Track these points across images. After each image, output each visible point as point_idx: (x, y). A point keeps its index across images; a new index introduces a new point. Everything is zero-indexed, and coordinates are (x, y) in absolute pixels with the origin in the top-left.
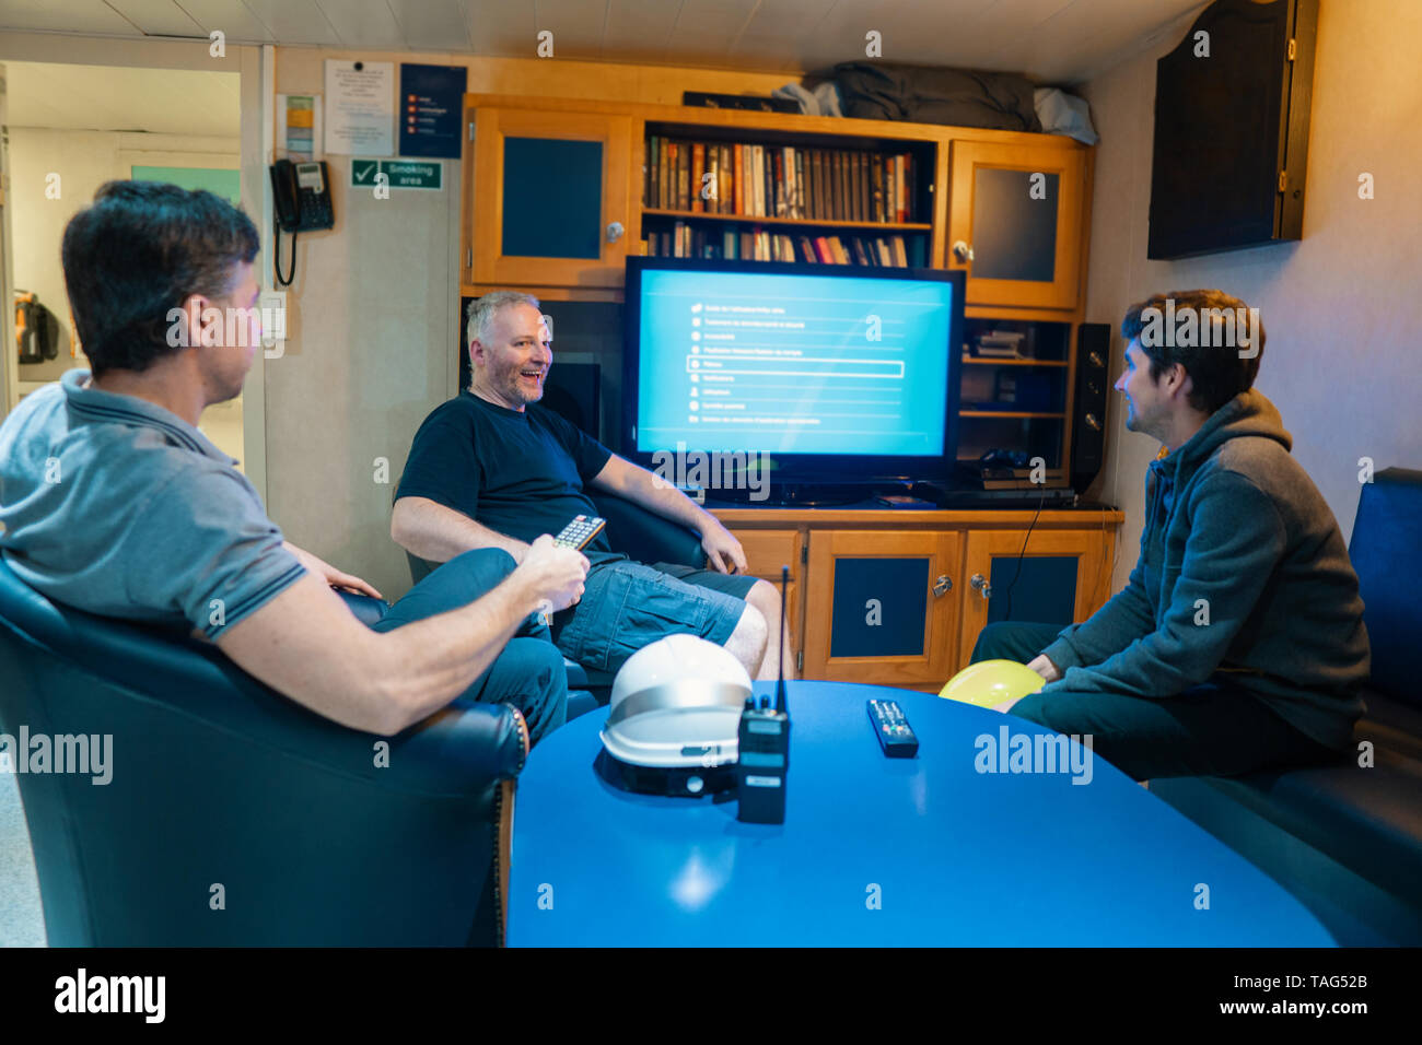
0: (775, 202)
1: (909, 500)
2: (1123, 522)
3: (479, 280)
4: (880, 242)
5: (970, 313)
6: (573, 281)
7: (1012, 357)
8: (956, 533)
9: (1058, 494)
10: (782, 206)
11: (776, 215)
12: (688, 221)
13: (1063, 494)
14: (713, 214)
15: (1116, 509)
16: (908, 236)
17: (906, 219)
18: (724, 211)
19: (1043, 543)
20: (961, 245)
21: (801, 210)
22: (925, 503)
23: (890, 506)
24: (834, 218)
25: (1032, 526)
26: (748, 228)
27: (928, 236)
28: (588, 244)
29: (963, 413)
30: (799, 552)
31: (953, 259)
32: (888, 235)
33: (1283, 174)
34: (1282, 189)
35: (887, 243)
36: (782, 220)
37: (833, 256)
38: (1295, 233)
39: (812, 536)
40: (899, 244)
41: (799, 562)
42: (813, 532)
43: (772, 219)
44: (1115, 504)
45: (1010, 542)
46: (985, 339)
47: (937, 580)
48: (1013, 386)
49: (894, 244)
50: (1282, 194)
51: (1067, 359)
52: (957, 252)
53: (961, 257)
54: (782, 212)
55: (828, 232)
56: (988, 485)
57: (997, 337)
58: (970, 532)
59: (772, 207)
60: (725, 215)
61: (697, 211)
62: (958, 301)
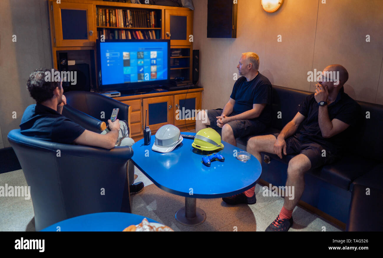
0: (126, 23)
1: (162, 90)
2: (203, 90)
3: (58, 46)
4: (149, 31)
5: (171, 47)
6: (82, 45)
7: (178, 56)
8: (172, 96)
9: (191, 86)
10: (127, 24)
11: (126, 27)
12: (106, 29)
13: (192, 86)
14: (112, 27)
15: (202, 88)
16: (155, 30)
17: (155, 27)
18: (114, 26)
19: (189, 96)
20: (168, 33)
21: (132, 25)
22: (166, 90)
23: (158, 92)
24: (139, 27)
25: (187, 93)
26: (120, 30)
27: (160, 31)
28: (85, 35)
29: (171, 69)
30: (141, 104)
31: (166, 36)
32: (151, 30)
33: (233, 26)
34: (233, 29)
35: (151, 32)
36: (127, 28)
37: (140, 37)
38: (235, 36)
39: (144, 101)
40: (154, 32)
41: (141, 106)
42: (144, 99)
43: (125, 28)
44: (201, 86)
45: (183, 97)
46: (173, 52)
47: (169, 106)
48: (178, 62)
49: (152, 32)
50: (233, 30)
51: (189, 56)
52: (167, 34)
53: (168, 36)
54: (128, 25)
55: (138, 30)
56: (178, 85)
57: (176, 52)
58: (175, 95)
59: (125, 24)
60: (114, 27)
61: (108, 26)
62: (169, 45)
